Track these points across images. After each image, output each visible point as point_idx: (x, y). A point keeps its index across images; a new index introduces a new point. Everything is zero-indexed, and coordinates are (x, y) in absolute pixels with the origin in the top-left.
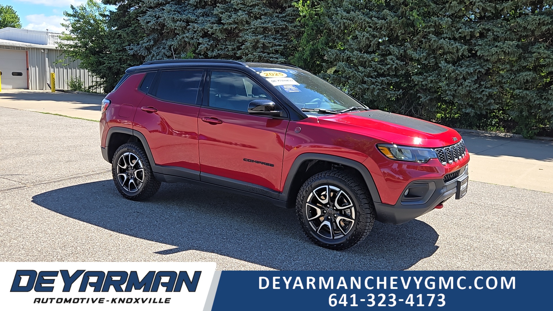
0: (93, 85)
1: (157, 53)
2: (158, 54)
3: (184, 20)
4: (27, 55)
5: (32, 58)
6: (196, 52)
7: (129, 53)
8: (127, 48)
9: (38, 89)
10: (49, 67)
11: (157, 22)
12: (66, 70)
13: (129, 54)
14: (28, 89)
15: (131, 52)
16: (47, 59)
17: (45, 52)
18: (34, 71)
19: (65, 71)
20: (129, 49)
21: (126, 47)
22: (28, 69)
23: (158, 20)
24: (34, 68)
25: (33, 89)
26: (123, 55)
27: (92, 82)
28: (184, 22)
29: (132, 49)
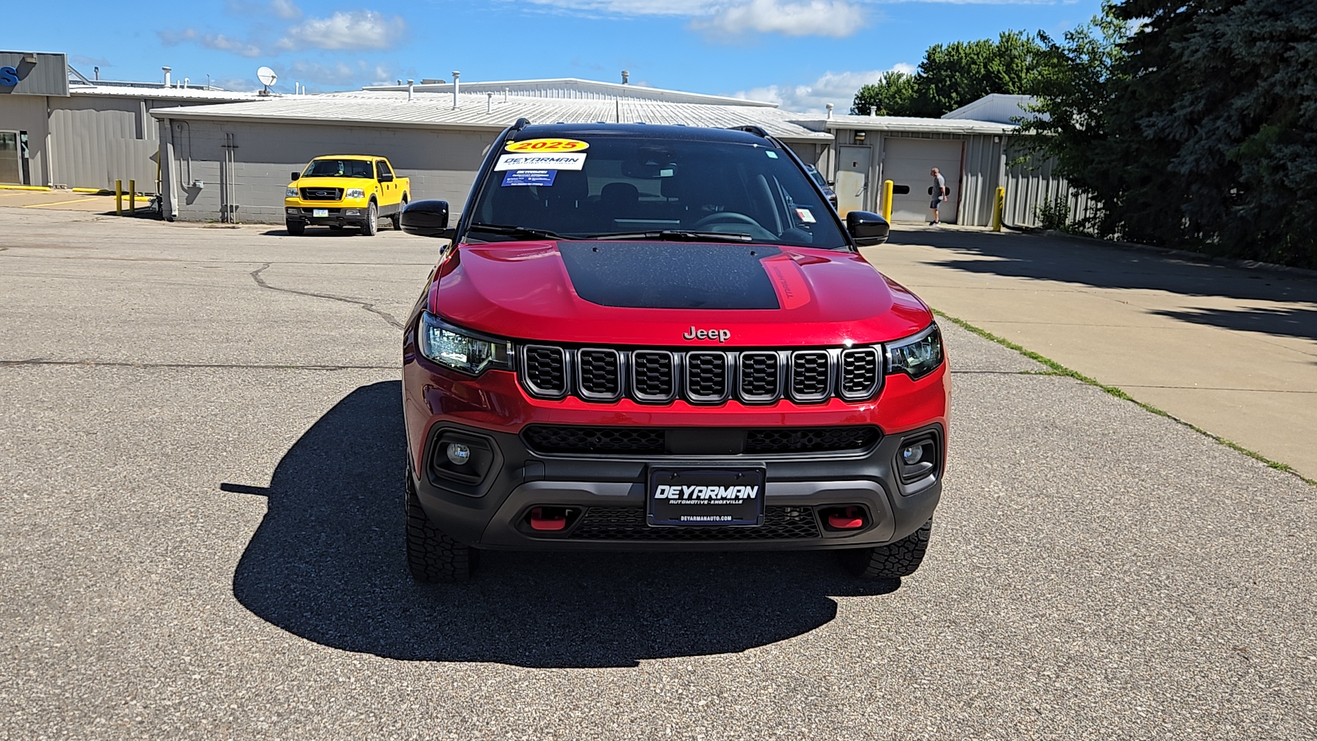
0: (1088, 216)
1: (1209, 131)
2: (1211, 134)
3: (1280, 36)
4: (963, 150)
5: (972, 157)
6: (1299, 124)
7: (1145, 134)
8: (1144, 122)
9: (976, 223)
10: (1007, 175)
11: (1217, 49)
12: (1045, 182)
13: (1147, 137)
14: (955, 223)
15: (1149, 133)
16: (1003, 158)
17: (1002, 143)
18: (973, 185)
19: (1042, 183)
20: (1147, 126)
21: (1140, 122)
22: (961, 181)
23: (1219, 44)
24: (974, 178)
25: (965, 223)
26: (1132, 141)
27: (1086, 209)
28: (1282, 40)
29: (1153, 125)
